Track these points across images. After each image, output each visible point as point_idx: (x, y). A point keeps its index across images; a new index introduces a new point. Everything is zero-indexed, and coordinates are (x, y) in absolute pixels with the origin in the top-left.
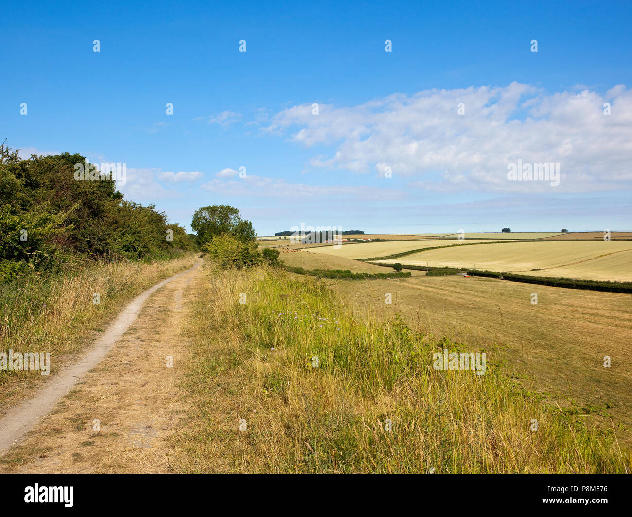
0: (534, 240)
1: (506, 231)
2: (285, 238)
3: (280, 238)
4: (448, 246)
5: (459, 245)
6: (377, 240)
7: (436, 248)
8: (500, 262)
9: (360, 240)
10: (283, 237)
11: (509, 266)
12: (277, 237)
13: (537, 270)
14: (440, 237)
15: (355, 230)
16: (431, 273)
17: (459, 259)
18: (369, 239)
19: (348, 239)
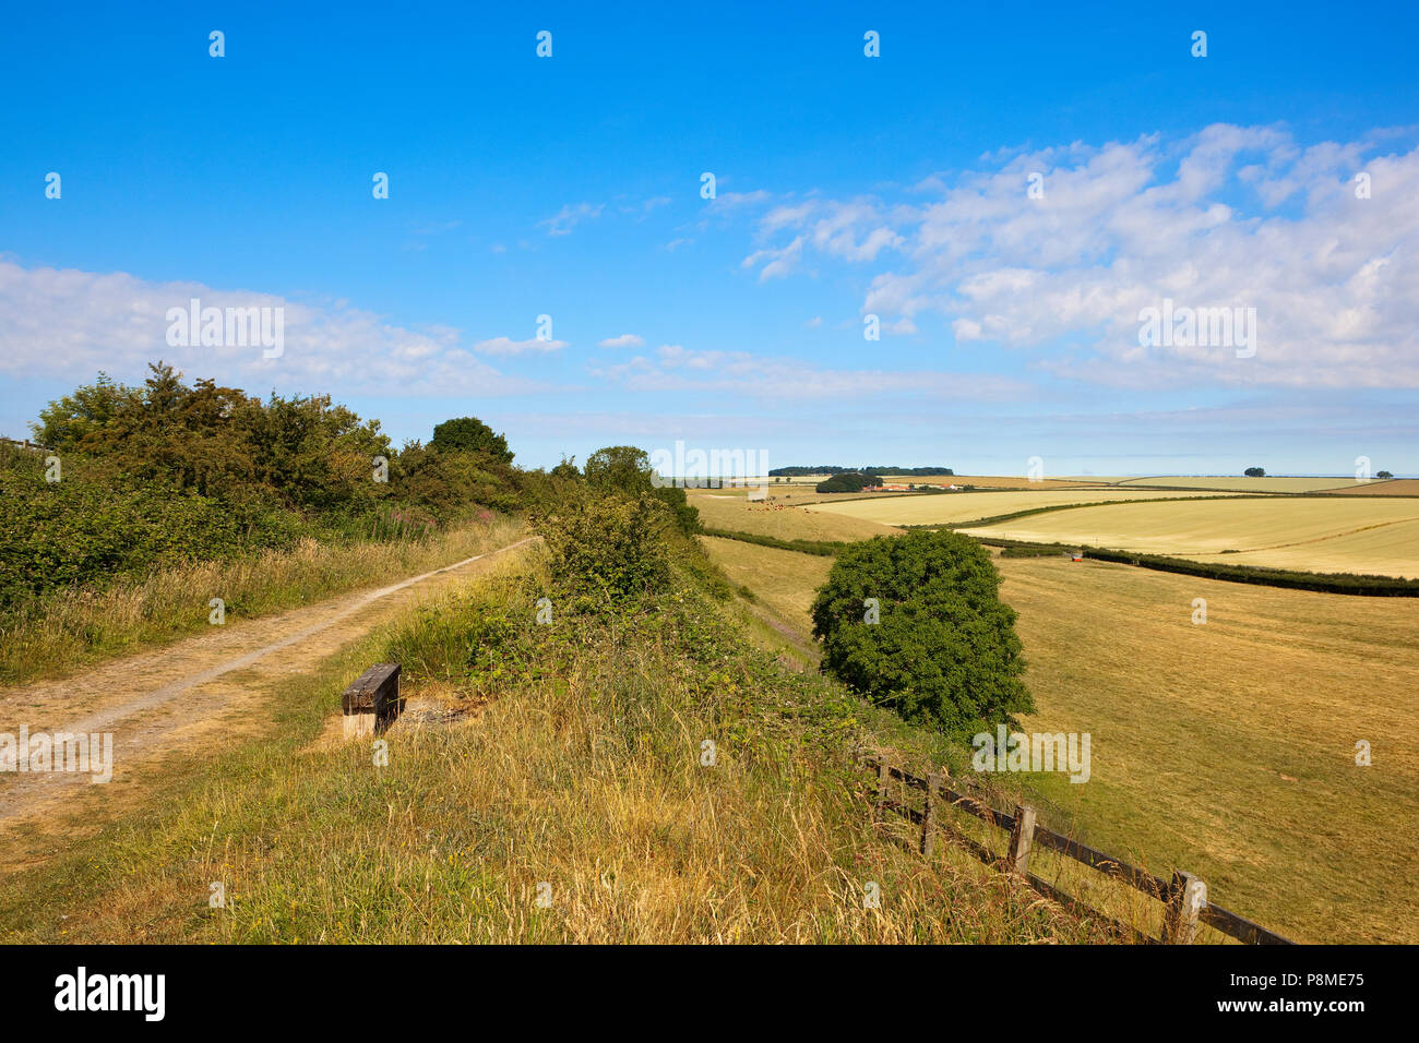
0: (1305, 495)
1: (1255, 473)
2: (788, 480)
3: (777, 480)
4: (1096, 504)
5: (1120, 502)
6: (969, 489)
7: (1071, 507)
8: (1180, 537)
9: (935, 489)
10: (783, 479)
11: (1192, 543)
12: (774, 479)
13: (1233, 552)
14: (1108, 485)
15: (934, 465)
16: (1012, 552)
17: (1105, 529)
18: (953, 487)
19: (912, 486)
